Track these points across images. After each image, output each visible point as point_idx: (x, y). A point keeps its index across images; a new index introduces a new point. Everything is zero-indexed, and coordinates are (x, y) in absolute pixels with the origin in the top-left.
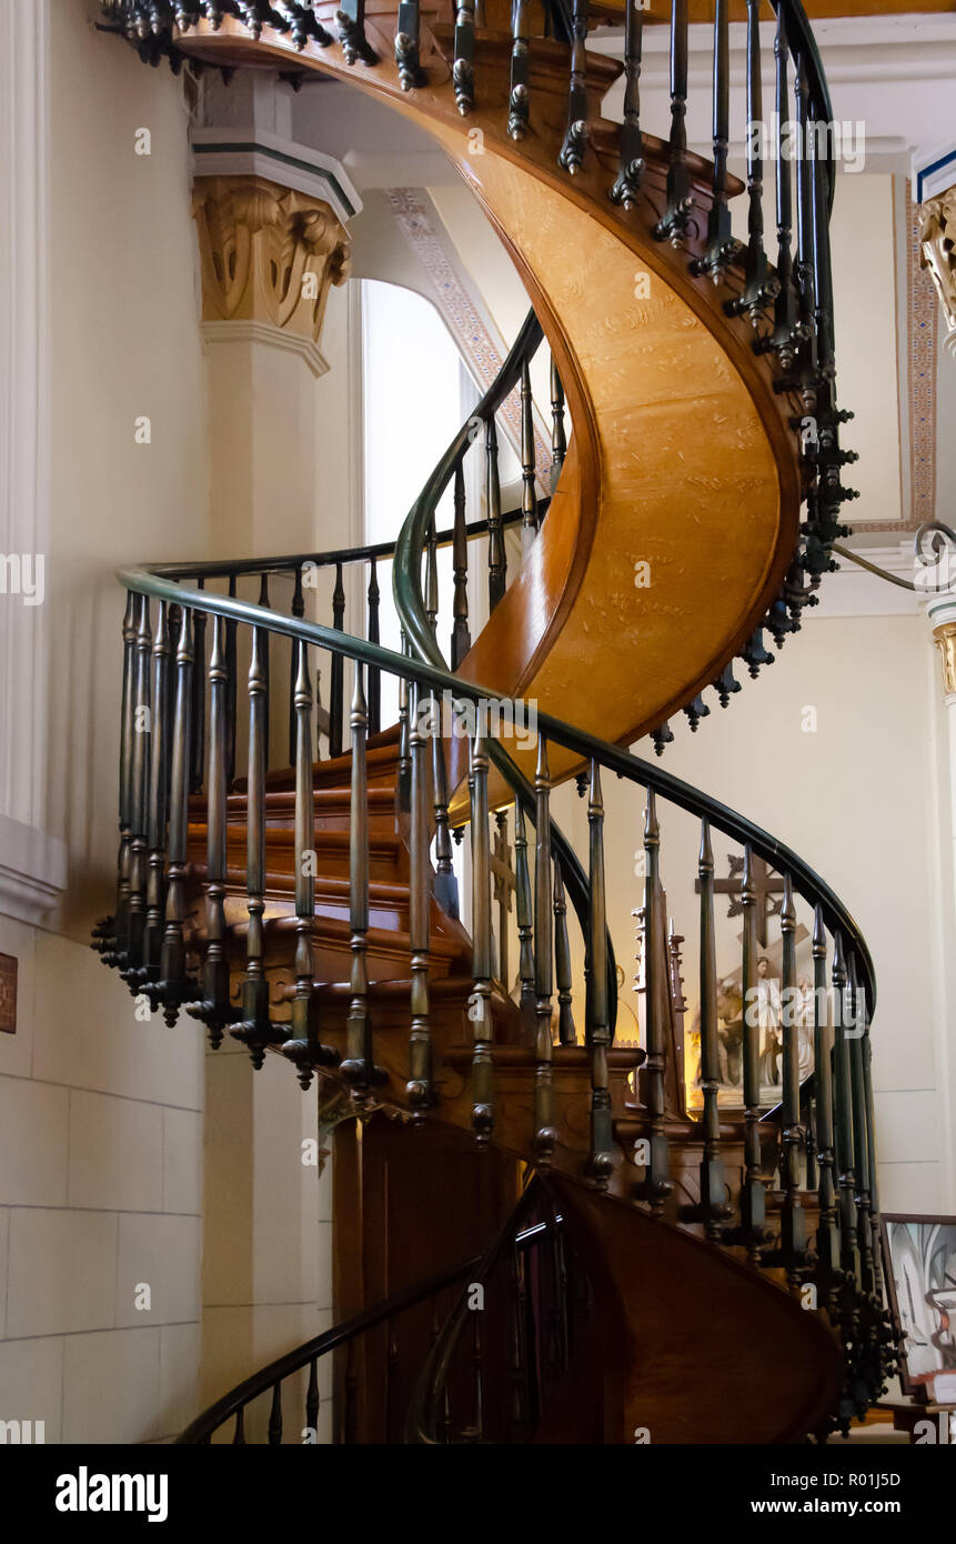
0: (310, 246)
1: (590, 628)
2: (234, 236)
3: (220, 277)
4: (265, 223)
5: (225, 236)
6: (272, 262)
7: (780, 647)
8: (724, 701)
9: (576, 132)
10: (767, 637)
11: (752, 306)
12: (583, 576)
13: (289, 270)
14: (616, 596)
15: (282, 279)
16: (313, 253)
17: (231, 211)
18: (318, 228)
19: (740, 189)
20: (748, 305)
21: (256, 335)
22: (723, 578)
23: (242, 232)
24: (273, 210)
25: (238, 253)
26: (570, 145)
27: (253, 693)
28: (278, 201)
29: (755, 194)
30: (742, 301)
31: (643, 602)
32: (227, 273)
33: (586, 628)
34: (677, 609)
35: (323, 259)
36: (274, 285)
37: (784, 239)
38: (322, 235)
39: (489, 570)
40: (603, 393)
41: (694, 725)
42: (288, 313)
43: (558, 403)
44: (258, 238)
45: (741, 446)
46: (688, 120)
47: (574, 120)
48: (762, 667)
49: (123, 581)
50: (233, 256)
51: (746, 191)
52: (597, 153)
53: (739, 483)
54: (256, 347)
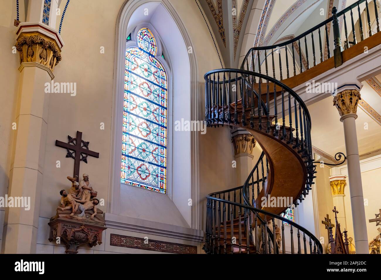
0: (247, 140)
5: (236, 143)
6: (242, 145)
7: (305, 197)
8: (296, 206)
10: (303, 196)
15: (244, 146)
17: (236, 140)
18: (248, 138)
19: (294, 130)
23: (238, 142)
25: (238, 145)
28: (242, 136)
29: (297, 130)
32: (237, 148)
36: (243, 148)
37: (302, 135)
42: (245, 151)
43: (267, 164)
44: (240, 142)
46: (285, 122)
48: (302, 201)
49: (207, 198)
54: (241, 157)
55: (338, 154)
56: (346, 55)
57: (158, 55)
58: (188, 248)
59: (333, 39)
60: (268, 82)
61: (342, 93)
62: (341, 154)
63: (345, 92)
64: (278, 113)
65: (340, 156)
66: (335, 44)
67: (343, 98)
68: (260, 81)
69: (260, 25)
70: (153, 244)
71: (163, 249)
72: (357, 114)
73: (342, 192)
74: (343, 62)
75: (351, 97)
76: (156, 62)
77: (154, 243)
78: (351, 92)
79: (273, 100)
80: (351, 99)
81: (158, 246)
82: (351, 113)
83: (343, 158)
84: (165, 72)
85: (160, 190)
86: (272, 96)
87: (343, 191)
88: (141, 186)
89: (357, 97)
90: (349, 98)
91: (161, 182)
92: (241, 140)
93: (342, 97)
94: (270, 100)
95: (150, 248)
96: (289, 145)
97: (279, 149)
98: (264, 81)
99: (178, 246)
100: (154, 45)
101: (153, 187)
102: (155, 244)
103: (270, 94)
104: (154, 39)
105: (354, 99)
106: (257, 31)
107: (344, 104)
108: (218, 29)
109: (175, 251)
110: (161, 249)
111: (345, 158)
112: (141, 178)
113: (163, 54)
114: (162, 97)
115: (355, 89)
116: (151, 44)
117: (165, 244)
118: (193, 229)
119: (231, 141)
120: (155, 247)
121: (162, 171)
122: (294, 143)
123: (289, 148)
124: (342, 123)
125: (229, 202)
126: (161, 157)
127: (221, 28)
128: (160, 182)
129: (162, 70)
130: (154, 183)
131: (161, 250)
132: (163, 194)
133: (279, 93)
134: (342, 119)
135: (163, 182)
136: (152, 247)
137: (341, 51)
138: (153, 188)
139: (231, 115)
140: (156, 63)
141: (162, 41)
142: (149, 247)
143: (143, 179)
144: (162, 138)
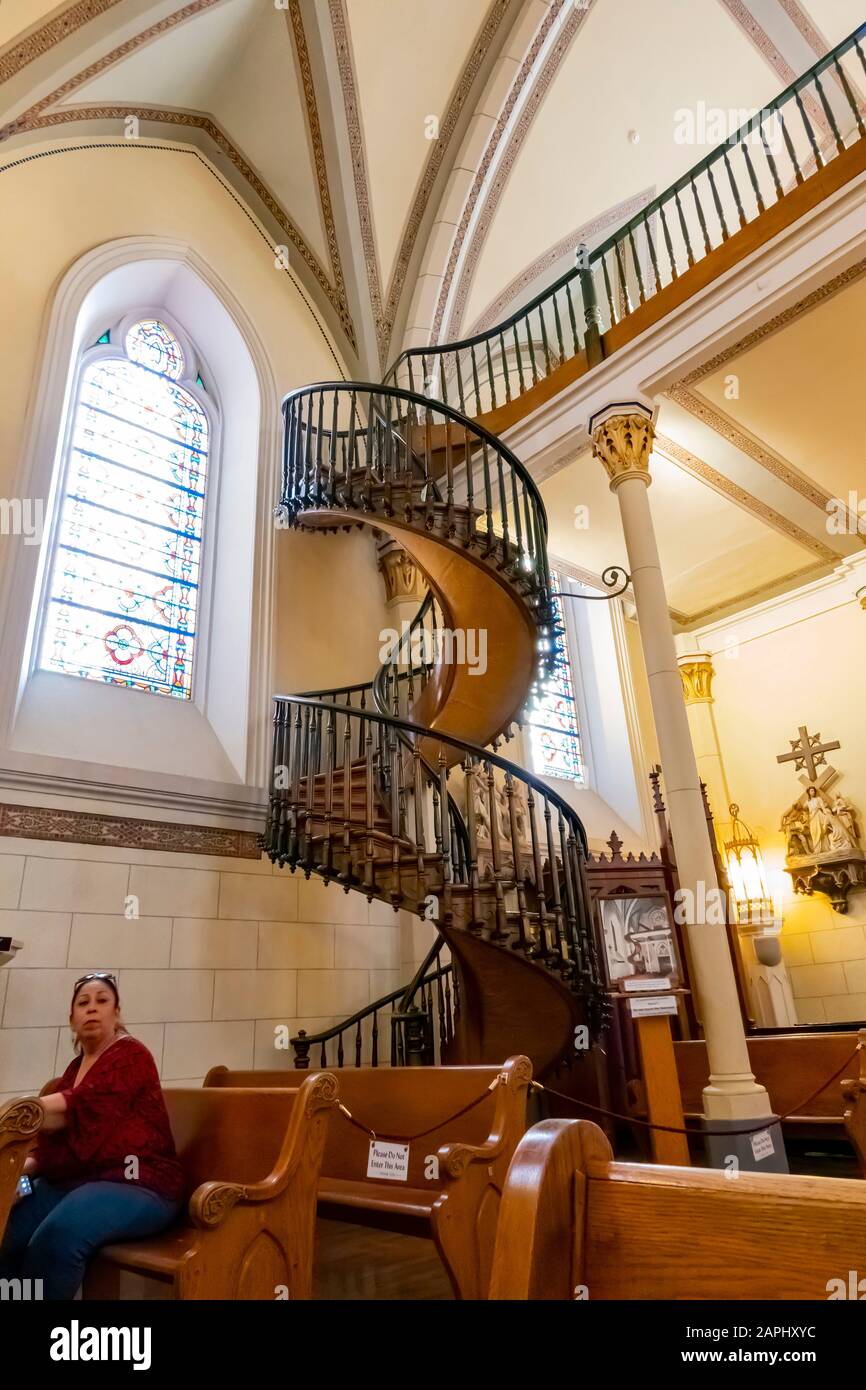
8: (507, 741)
13: (410, 574)
15: (408, 578)
21: (399, 601)
23: (392, 569)
44: (397, 569)
54: (401, 605)
55: (611, 571)
56: (610, 342)
57: (184, 377)
58: (233, 838)
59: (583, 310)
60: (448, 422)
61: (607, 424)
62: (616, 570)
63: (611, 421)
64: (475, 492)
65: (615, 576)
66: (586, 321)
67: (609, 436)
68: (429, 419)
69: (438, 309)
70: (116, 827)
71: (149, 841)
72: (649, 472)
73: (706, 692)
74: (604, 356)
75: (626, 431)
76: (179, 393)
77: (119, 825)
78: (628, 421)
79: (463, 465)
80: (629, 435)
81: (131, 833)
82: (633, 468)
83: (621, 581)
84: (204, 414)
85: (172, 690)
86: (461, 451)
87: (709, 690)
88: (113, 680)
89: (643, 433)
90: (623, 434)
91: (175, 670)
92: (399, 564)
93: (606, 433)
94: (454, 466)
95: (104, 840)
96: (470, 551)
97: (452, 564)
98: (439, 418)
99: (198, 834)
100: (174, 357)
101: (150, 683)
102: (122, 827)
103: (455, 448)
104: (175, 345)
105: (637, 437)
106: (433, 322)
107: (612, 449)
108: (338, 320)
109: (187, 848)
110: (143, 840)
111: (628, 579)
112: (115, 659)
113: (199, 376)
114: (191, 471)
115: (636, 412)
116: (168, 353)
117: (156, 826)
118: (250, 788)
119: (377, 568)
120: (121, 837)
121: (181, 643)
122: (482, 544)
123: (472, 560)
124: (615, 497)
125: (348, 708)
126: (181, 608)
127: (345, 318)
128: (172, 671)
129: (196, 410)
130: (153, 673)
131: (141, 844)
132: (182, 700)
133: (475, 446)
134: (615, 485)
135: (183, 671)
136: (111, 837)
137: (601, 333)
138: (149, 686)
139: (320, 488)
140: (179, 396)
141: (198, 351)
142: (102, 837)
143: (122, 663)
144: (187, 563)
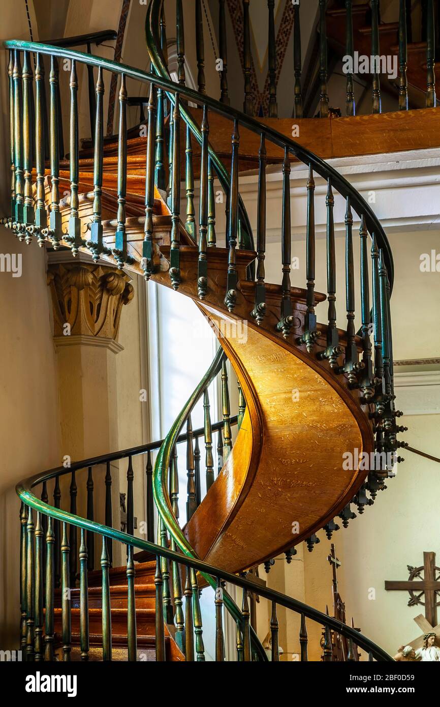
0: (110, 292)
1: (262, 496)
2: (70, 293)
3: (63, 313)
4: (86, 285)
5: (65, 292)
6: (90, 302)
9: (230, 294)
11: (330, 357)
12: (256, 472)
13: (99, 305)
14: (276, 479)
15: (95, 310)
16: (112, 294)
17: (67, 281)
18: (115, 282)
19: (323, 298)
20: (328, 357)
21: (82, 342)
22: (335, 468)
23: (74, 290)
24: (90, 278)
25: (72, 300)
26: (228, 299)
27: (82, 559)
28: (92, 272)
29: (332, 301)
30: (325, 354)
31: (291, 481)
32: (67, 310)
33: (260, 496)
34: (311, 483)
35: (118, 296)
36: (92, 314)
37: (350, 318)
38: (117, 285)
39: (206, 468)
40: (261, 387)
41: (310, 548)
42: (99, 328)
44: (82, 292)
45: (336, 411)
47: (230, 289)
50: (70, 302)
51: (327, 299)
52: (244, 295)
53: (337, 427)
54: (83, 347)
92: (88, 285)
